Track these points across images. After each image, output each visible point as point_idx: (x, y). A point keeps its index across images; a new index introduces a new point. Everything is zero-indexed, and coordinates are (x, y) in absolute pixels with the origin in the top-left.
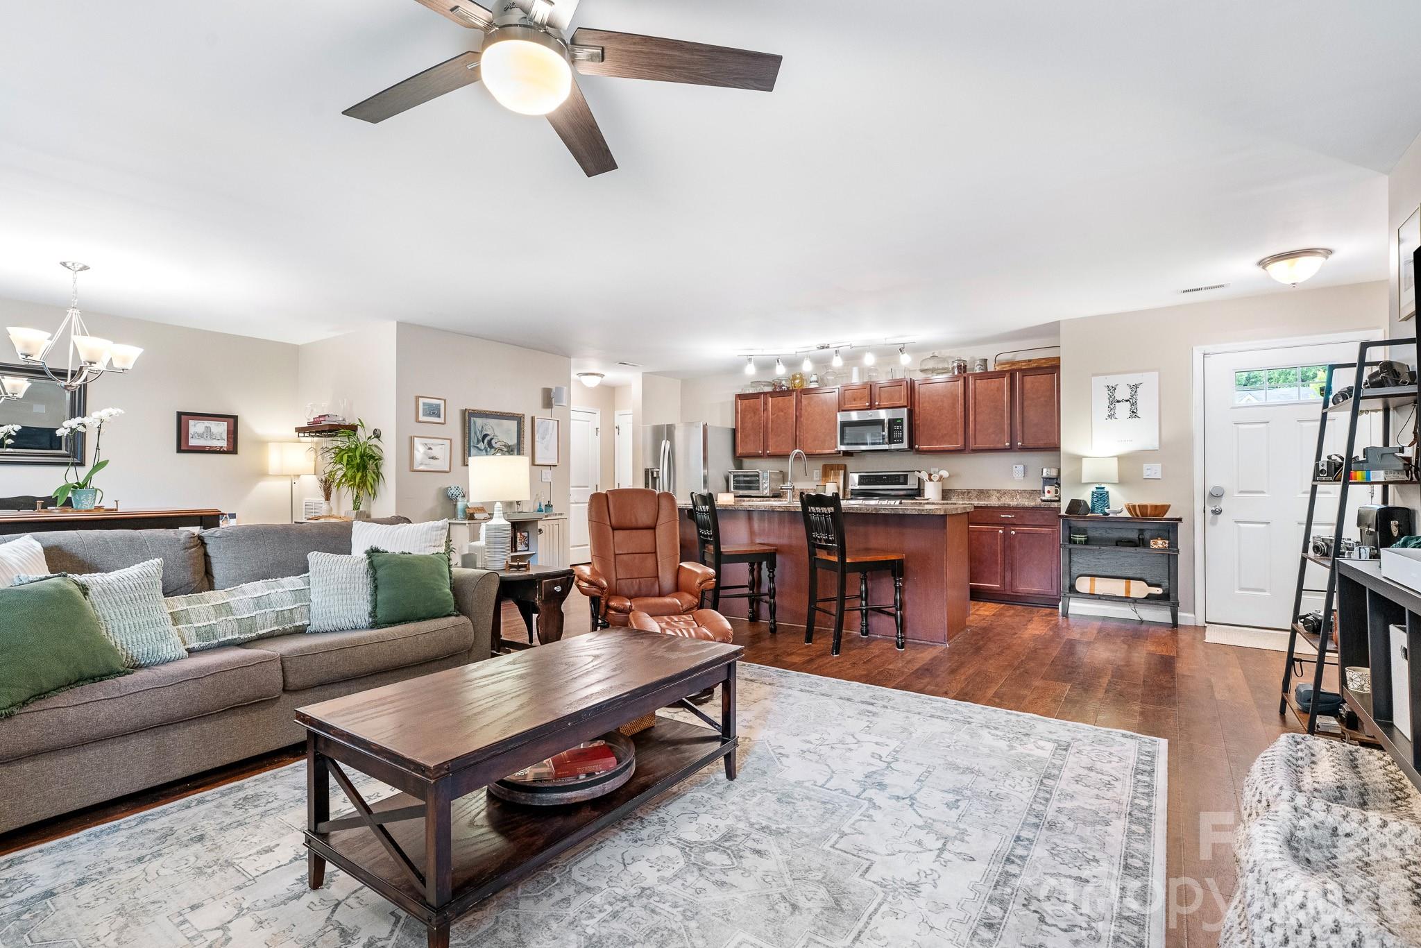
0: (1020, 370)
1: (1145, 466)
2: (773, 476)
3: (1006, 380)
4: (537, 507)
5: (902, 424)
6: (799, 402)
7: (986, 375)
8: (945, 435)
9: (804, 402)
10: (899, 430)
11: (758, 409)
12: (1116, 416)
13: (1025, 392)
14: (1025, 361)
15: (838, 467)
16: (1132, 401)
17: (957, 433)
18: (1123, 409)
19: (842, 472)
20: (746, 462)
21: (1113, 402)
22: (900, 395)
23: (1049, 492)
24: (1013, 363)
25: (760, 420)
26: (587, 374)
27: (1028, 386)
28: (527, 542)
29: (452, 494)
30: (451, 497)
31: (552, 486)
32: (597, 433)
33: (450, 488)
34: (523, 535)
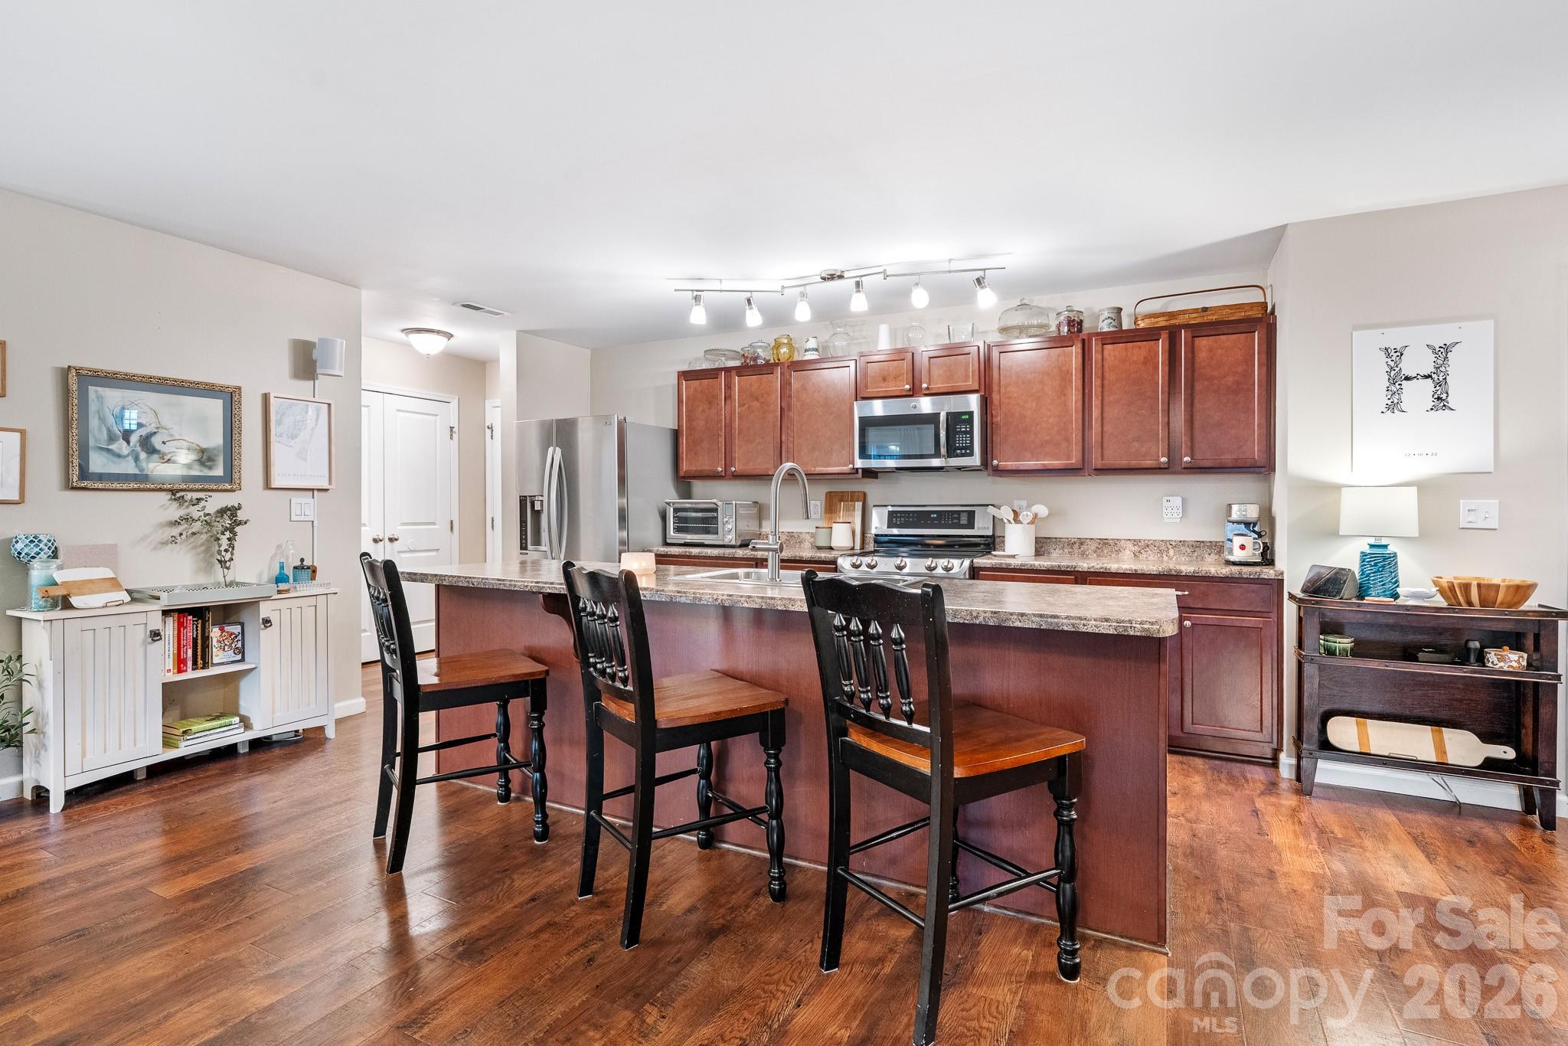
0: (1187, 326)
1: (1464, 504)
2: (741, 511)
3: (1161, 346)
4: (276, 571)
5: (970, 421)
6: (786, 385)
7: (1119, 337)
8: (1047, 442)
9: (795, 384)
10: (966, 433)
11: (716, 397)
12: (1403, 406)
13: (1197, 365)
14: (1196, 311)
15: (853, 497)
16: (1438, 378)
17: (1068, 440)
18: (1418, 394)
19: (859, 505)
20: (698, 486)
21: (1397, 379)
22: (967, 370)
23: (1243, 547)
24: (1172, 315)
25: (718, 414)
26: (419, 331)
27: (1202, 355)
28: (239, 645)
29: (19, 553)
30: (19, 558)
31: (315, 529)
32: (451, 435)
33: (14, 540)
34: (228, 632)
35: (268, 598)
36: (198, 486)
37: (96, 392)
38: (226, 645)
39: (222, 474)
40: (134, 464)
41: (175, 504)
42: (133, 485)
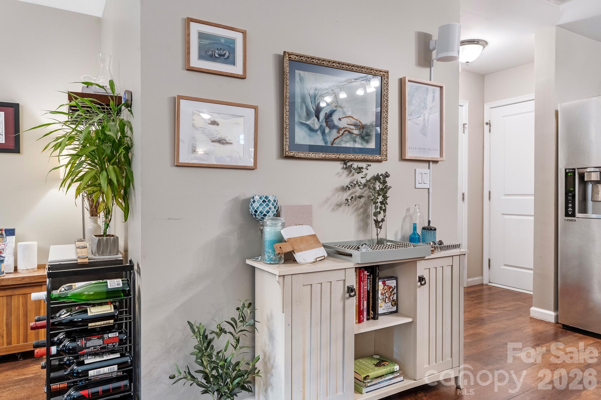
28: (395, 298)
29: (256, 211)
30: (255, 215)
31: (430, 194)
32: (464, 130)
33: (252, 200)
34: (388, 286)
35: (422, 258)
36: (360, 156)
37: (300, 75)
38: (386, 297)
39: (374, 147)
40: (321, 137)
41: (346, 172)
42: (321, 155)
